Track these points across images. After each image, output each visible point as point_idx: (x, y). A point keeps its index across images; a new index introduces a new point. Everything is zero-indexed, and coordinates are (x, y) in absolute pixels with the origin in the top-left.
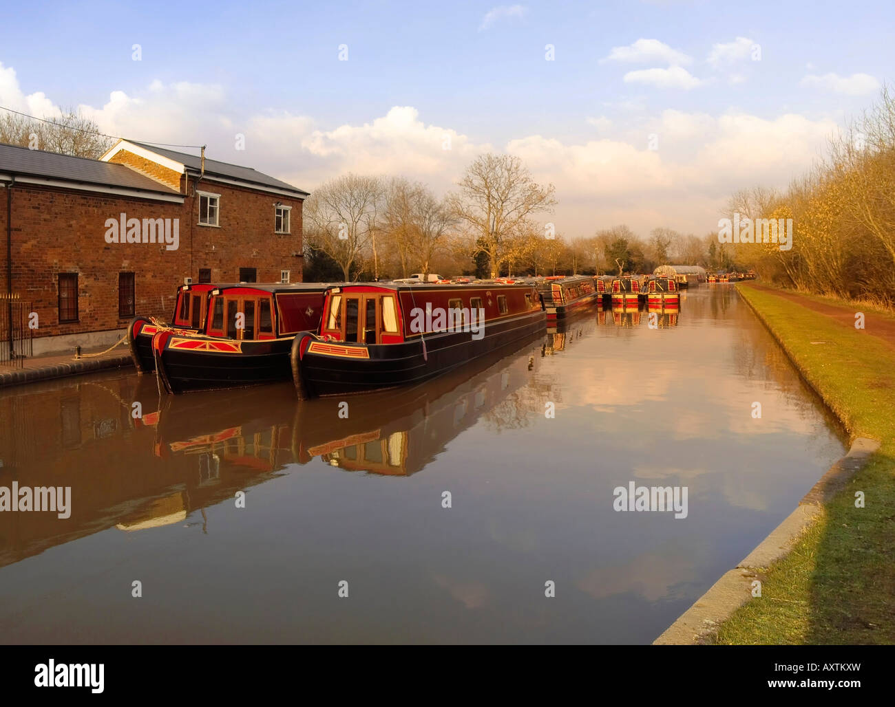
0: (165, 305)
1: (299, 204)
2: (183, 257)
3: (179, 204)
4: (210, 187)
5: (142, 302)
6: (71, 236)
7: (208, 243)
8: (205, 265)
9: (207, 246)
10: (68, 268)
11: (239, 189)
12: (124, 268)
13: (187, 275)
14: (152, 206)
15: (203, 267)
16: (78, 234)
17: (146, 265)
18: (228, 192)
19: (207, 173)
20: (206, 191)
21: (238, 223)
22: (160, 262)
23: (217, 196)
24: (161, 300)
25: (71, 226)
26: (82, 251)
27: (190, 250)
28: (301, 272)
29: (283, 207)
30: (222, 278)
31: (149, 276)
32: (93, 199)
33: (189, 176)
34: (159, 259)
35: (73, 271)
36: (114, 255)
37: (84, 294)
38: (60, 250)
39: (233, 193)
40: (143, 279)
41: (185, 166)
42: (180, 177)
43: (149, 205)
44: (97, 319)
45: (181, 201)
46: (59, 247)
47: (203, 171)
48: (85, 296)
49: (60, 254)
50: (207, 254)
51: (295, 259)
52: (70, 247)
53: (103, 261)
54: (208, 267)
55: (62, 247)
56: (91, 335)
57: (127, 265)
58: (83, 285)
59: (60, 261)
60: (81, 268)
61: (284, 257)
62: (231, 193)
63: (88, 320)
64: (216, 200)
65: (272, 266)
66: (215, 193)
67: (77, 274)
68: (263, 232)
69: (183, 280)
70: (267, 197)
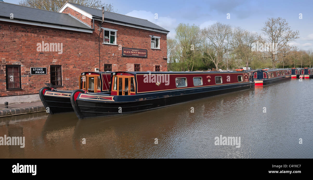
1: (165, 36)
2: (94, 59)
3: (90, 33)
4: (111, 26)
5: (66, 79)
6: (15, 47)
7: (110, 52)
8: (108, 62)
10: (13, 62)
11: (128, 28)
12: (54, 63)
13: (96, 67)
14: (73, 34)
15: (106, 63)
16: (20, 45)
17: (69, 62)
18: (121, 29)
19: (105, 19)
20: (108, 28)
21: (128, 44)
22: (79, 60)
23: (115, 31)
25: (14, 41)
26: (23, 54)
27: (98, 55)
29: (155, 37)
31: (71, 67)
32: (30, 29)
33: (95, 20)
34: (78, 59)
35: (17, 64)
36: (47, 57)
38: (7, 53)
39: (125, 29)
40: (68, 69)
41: (93, 16)
42: (91, 21)
43: (70, 33)
44: (35, 88)
45: (91, 32)
47: (103, 18)
48: (26, 76)
49: (7, 55)
50: (109, 57)
51: (162, 60)
52: (14, 52)
53: (39, 60)
54: (110, 63)
56: (31, 96)
57: (56, 62)
58: (24, 71)
59: (7, 59)
60: (22, 63)
61: (156, 59)
62: (124, 29)
63: (29, 88)
64: (115, 32)
65: (150, 63)
66: (113, 29)
67: (20, 65)
68: (144, 48)
69: (94, 69)
70: (146, 32)
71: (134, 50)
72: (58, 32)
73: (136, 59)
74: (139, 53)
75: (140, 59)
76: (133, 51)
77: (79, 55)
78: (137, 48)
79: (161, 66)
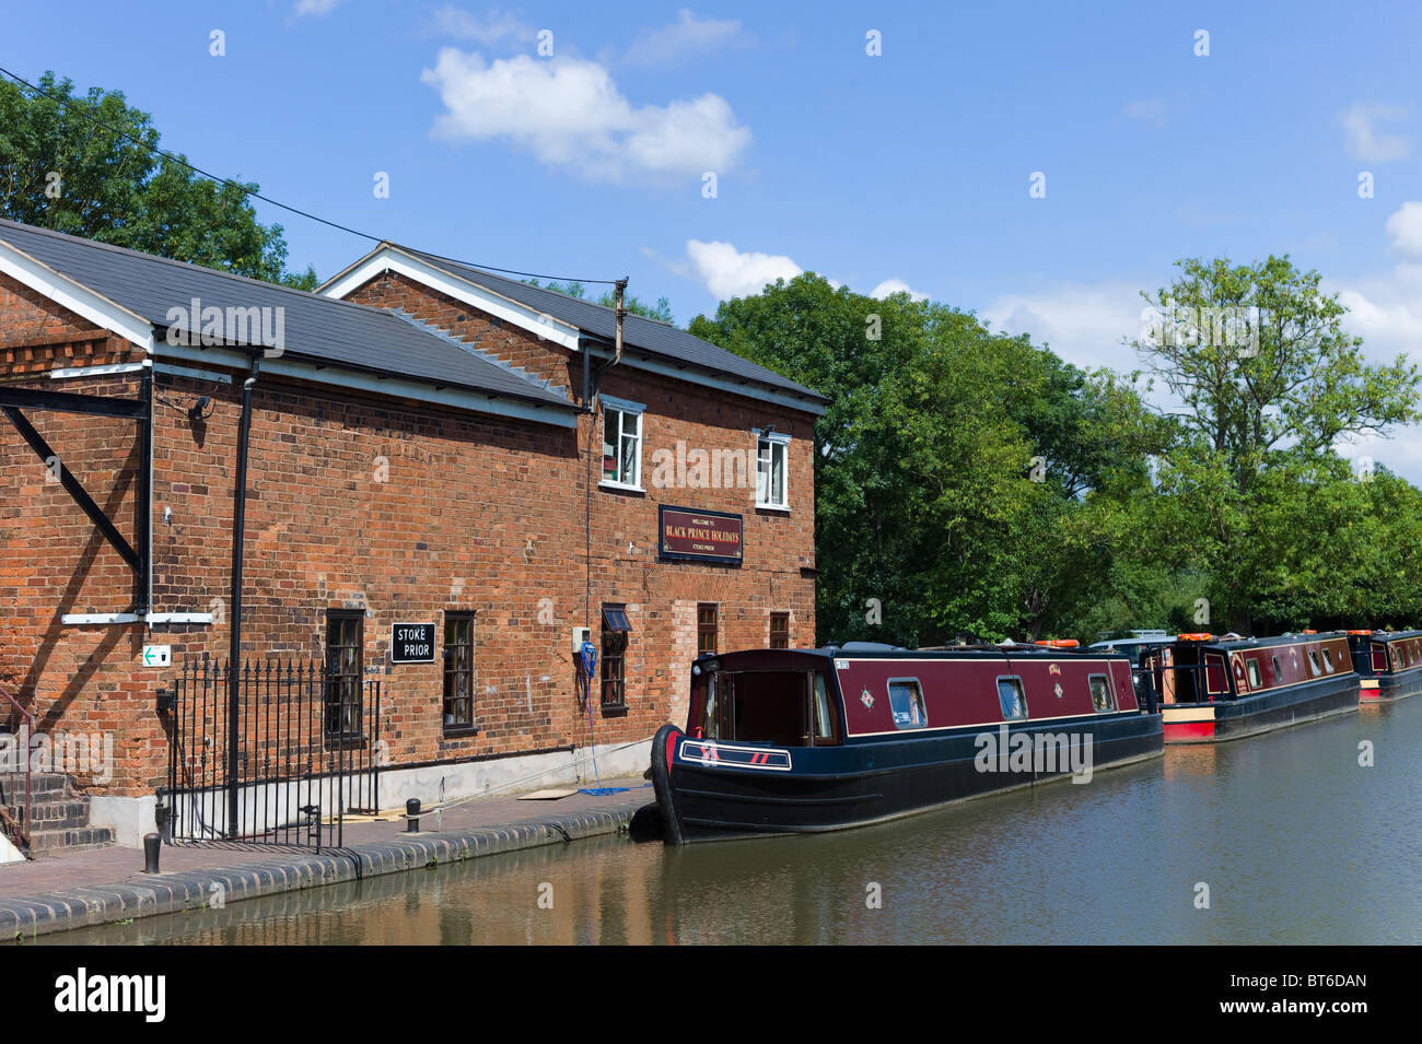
0: (533, 700)
2: (571, 573)
3: (565, 431)
4: (625, 385)
5: (488, 689)
6: (355, 513)
7: (619, 535)
8: (614, 593)
9: (617, 541)
10: (344, 596)
12: (454, 598)
13: (577, 621)
14: (512, 435)
15: (609, 598)
16: (368, 507)
17: (496, 591)
18: (661, 396)
19: (629, 349)
20: (619, 395)
22: (526, 582)
23: (639, 409)
24: (525, 688)
25: (352, 487)
26: (373, 551)
27: (584, 552)
28: (813, 618)
29: (772, 439)
30: (648, 629)
31: (502, 620)
33: (587, 357)
35: (355, 603)
36: (435, 565)
37: (375, 667)
38: (330, 550)
39: (673, 394)
40: (491, 629)
41: (582, 331)
42: (569, 360)
45: (574, 423)
46: (329, 541)
47: (619, 345)
48: (376, 670)
49: (330, 559)
50: (617, 562)
52: (349, 540)
53: (413, 581)
54: (620, 600)
55: (335, 541)
56: (387, 777)
57: (459, 590)
58: (375, 643)
59: (331, 577)
60: (370, 597)
61: (775, 574)
62: (667, 399)
64: (638, 417)
65: (751, 598)
66: (635, 399)
67: (363, 612)
68: (730, 503)
69: (571, 633)
70: (740, 410)
71: (699, 518)
72: (473, 428)
73: (705, 570)
74: (716, 536)
75: (716, 571)
76: (696, 527)
77: (525, 556)
78: (710, 507)
79: (792, 618)
